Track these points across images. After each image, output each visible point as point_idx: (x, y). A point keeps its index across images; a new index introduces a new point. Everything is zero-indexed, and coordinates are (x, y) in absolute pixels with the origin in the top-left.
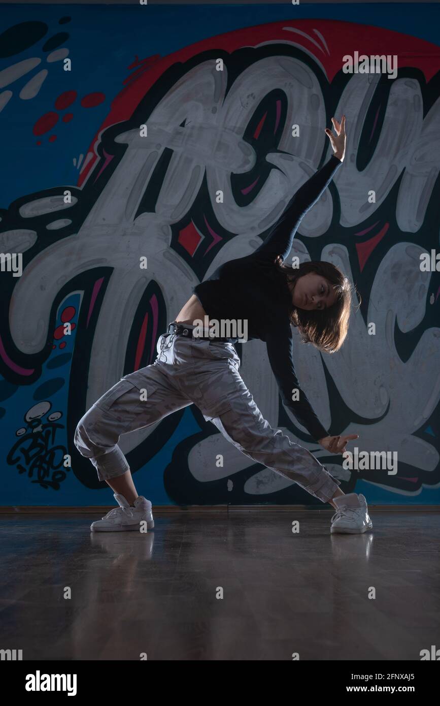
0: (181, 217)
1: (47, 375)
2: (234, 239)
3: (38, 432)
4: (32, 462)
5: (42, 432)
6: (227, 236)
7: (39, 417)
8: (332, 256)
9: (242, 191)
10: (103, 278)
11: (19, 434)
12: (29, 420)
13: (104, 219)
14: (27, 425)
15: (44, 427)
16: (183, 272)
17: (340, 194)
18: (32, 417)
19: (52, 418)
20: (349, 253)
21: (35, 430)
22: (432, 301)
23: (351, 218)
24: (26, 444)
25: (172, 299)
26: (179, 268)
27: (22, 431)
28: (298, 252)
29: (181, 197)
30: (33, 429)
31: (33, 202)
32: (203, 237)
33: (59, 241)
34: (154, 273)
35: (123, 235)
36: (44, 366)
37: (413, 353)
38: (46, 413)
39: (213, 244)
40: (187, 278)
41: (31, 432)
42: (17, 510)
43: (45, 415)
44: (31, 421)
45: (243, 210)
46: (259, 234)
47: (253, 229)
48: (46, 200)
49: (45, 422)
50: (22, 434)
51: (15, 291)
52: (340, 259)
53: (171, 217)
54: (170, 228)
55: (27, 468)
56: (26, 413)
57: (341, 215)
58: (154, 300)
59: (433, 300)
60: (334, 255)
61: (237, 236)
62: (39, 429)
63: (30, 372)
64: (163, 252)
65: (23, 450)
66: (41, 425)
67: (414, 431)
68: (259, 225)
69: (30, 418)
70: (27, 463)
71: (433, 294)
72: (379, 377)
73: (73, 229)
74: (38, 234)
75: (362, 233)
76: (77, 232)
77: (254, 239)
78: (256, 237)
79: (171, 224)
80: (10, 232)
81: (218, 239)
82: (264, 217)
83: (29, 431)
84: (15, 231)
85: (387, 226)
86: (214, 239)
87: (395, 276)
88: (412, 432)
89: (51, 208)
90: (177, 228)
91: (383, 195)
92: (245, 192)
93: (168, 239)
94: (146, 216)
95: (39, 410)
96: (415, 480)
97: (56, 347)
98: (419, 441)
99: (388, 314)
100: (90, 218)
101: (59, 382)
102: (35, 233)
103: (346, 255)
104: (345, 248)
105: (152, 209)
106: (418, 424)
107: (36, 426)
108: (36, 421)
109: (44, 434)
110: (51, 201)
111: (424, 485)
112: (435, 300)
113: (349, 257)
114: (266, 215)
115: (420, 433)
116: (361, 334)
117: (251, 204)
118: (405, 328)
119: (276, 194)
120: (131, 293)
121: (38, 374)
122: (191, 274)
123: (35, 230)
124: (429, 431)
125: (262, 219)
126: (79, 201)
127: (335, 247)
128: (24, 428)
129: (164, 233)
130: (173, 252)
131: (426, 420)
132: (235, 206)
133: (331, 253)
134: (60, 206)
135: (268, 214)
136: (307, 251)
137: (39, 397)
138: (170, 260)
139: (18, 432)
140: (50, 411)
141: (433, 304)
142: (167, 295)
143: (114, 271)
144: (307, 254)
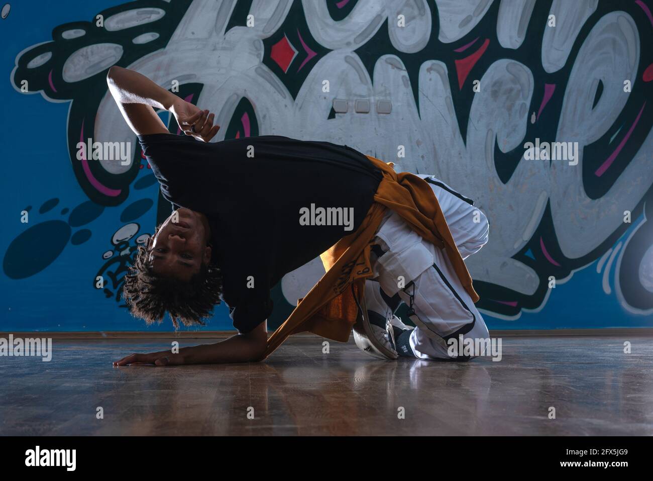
0: (274, 31)
1: (135, 195)
2: (329, 54)
3: (126, 255)
4: (119, 286)
5: (130, 254)
6: (322, 51)
7: (127, 240)
8: (430, 73)
9: (337, 4)
10: (193, 95)
11: (106, 256)
12: (115, 242)
13: (193, 33)
14: (114, 247)
15: (130, 250)
16: (276, 89)
17: (439, 8)
18: (120, 239)
19: (140, 241)
20: (448, 70)
21: (123, 253)
22: (533, 121)
23: (451, 33)
24: (114, 268)
25: (264, 117)
26: (272, 85)
27: (109, 254)
28: (395, 69)
29: (273, 10)
30: (121, 252)
31: (119, 14)
32: (297, 53)
33: (146, 56)
34: (245, 90)
35: (214, 50)
36: (132, 186)
37: (513, 175)
38: (134, 236)
39: (308, 59)
40: (280, 95)
41: (118, 255)
42: (104, 335)
43: (132, 237)
44: (119, 244)
45: (338, 24)
46: (354, 49)
47: (348, 44)
48: (133, 13)
49: (132, 244)
50: (110, 256)
51: (100, 108)
52: (439, 77)
53: (263, 31)
54: (262, 42)
55: (115, 292)
56: (113, 236)
57: (440, 31)
58: (245, 118)
59: (535, 119)
60: (432, 72)
61: (332, 52)
62: (127, 251)
63: (117, 193)
64: (255, 67)
65: (110, 274)
66: (129, 248)
67: (514, 253)
68: (355, 39)
69: (117, 241)
70: (115, 287)
71: (534, 113)
72: (478, 198)
73: (160, 43)
74: (124, 48)
75: (461, 50)
76: (164, 46)
77: (351, 55)
78: (351, 52)
79: (263, 38)
80: (95, 46)
81: (312, 54)
82: (360, 32)
83: (117, 253)
84: (100, 45)
85: (487, 42)
86: (307, 54)
87: (495, 94)
88: (512, 256)
89: (138, 21)
90: (270, 43)
91: (483, 10)
92: (340, 5)
93: (260, 54)
94: (237, 30)
95: (127, 232)
96: (514, 304)
97: (143, 167)
98: (519, 264)
99: (487, 133)
100: (178, 32)
101: (147, 203)
102: (121, 47)
103: (445, 72)
104: (444, 65)
105: (243, 23)
106: (518, 246)
107: (124, 249)
108: (124, 244)
109: (131, 257)
110: (137, 13)
111: (524, 310)
112: (536, 121)
113: (448, 74)
114: (362, 30)
115: (520, 256)
116: (460, 154)
117: (346, 18)
118: (505, 148)
119: (372, 7)
120: (222, 111)
121: (125, 195)
122: (284, 91)
123: (120, 44)
124: (529, 254)
125: (358, 34)
126: (166, 13)
127: (433, 64)
128: (111, 250)
129: (256, 48)
130: (265, 68)
131: (527, 242)
132: (330, 21)
133: (429, 70)
134: (147, 19)
135: (364, 28)
136: (404, 68)
137: (127, 218)
138: (263, 77)
139: (105, 255)
140: (137, 234)
141: (535, 123)
142: (259, 113)
143: (204, 87)
144: (404, 70)
